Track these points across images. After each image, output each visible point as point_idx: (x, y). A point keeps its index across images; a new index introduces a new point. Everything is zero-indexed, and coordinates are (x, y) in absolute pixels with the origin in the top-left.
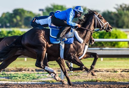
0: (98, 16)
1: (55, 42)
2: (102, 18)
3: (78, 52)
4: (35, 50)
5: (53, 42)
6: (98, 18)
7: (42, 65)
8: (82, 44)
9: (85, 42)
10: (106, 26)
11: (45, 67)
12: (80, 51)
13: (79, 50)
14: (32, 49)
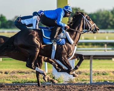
0: (87, 17)
1: (49, 43)
2: (90, 19)
3: (69, 53)
4: (28, 51)
5: (47, 42)
6: (86, 19)
7: (33, 66)
8: (73, 46)
9: (75, 43)
10: (93, 28)
11: (35, 68)
12: (71, 53)
13: (70, 51)
14: (25, 50)
